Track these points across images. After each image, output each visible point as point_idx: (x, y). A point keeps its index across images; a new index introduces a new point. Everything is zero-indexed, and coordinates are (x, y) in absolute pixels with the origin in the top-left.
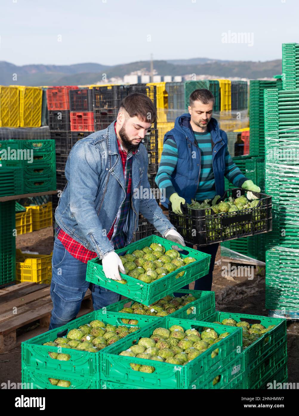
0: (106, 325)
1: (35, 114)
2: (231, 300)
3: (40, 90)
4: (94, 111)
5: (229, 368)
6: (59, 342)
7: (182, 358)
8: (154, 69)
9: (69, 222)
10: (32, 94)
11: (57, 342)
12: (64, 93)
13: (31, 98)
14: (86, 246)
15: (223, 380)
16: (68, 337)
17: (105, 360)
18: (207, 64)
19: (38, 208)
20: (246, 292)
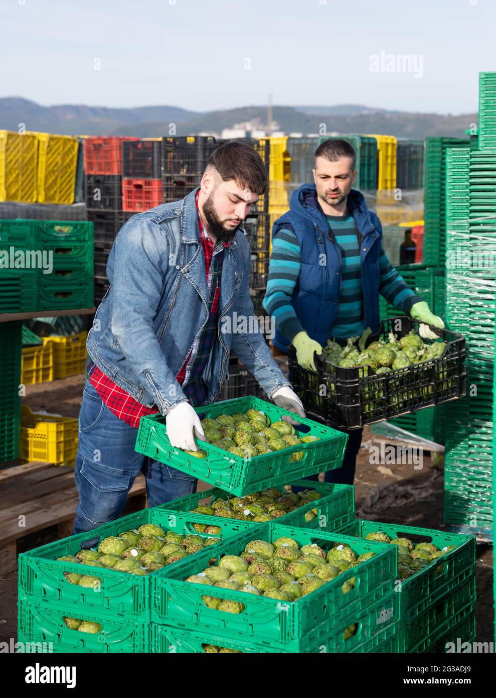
0: (166, 533)
1: (64, 181)
2: (386, 507)
3: (74, 141)
4: (163, 178)
5: (373, 612)
6: (83, 558)
7: (292, 591)
8: (274, 120)
9: (110, 355)
10: (59, 147)
11: (80, 557)
12: (113, 147)
13: (59, 154)
14: (137, 398)
15: (363, 632)
16: (99, 550)
17: (160, 589)
18: (362, 116)
19: (64, 340)
20: (412, 495)
